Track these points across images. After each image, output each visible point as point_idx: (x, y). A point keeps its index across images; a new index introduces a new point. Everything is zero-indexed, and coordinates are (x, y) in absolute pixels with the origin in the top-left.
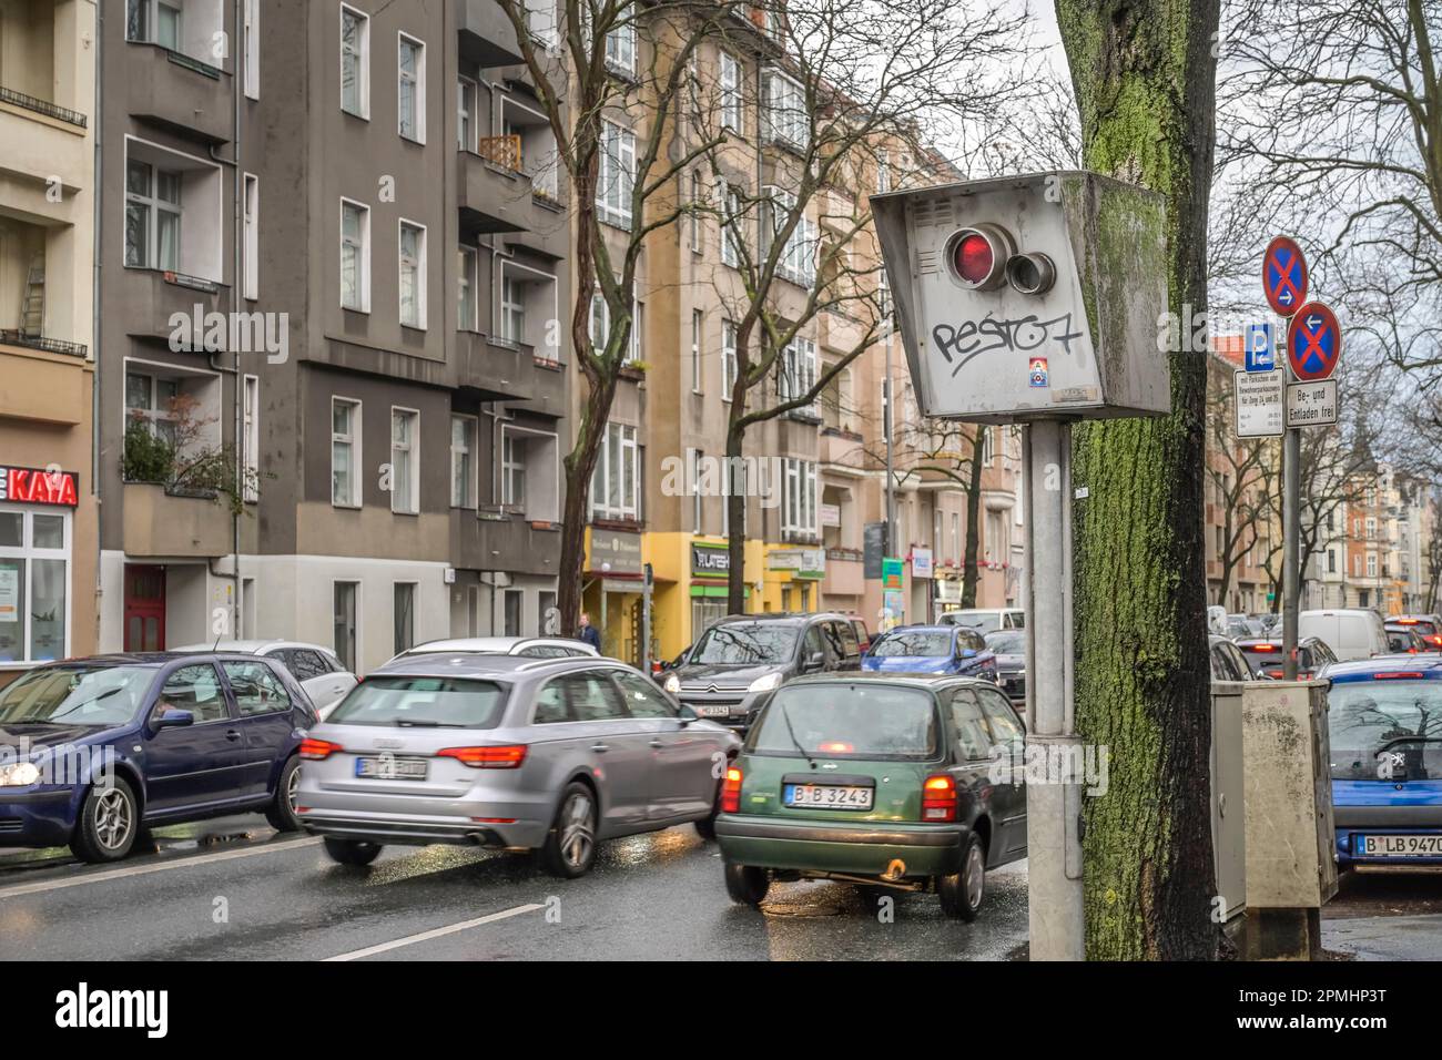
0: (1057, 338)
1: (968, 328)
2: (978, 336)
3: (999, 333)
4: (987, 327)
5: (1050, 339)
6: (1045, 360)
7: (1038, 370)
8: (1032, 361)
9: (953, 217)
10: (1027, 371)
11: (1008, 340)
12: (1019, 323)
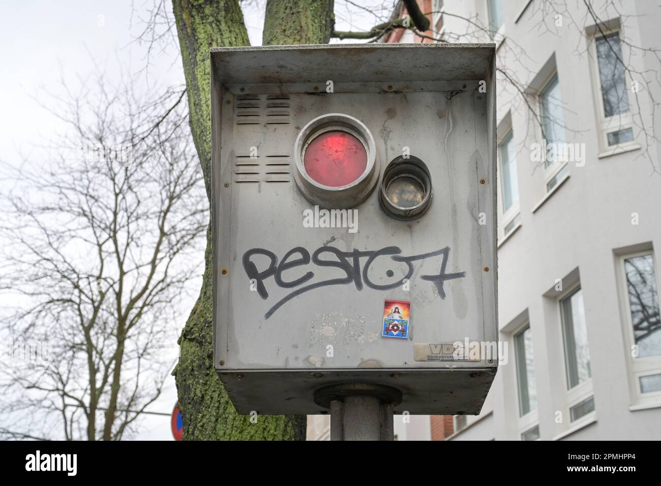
0: (426, 278)
1: (298, 256)
2: (311, 267)
3: (343, 265)
4: (324, 256)
5: (417, 277)
6: (407, 305)
7: (396, 316)
8: (388, 304)
9: (290, 119)
10: (380, 318)
11: (355, 275)
12: (373, 255)
